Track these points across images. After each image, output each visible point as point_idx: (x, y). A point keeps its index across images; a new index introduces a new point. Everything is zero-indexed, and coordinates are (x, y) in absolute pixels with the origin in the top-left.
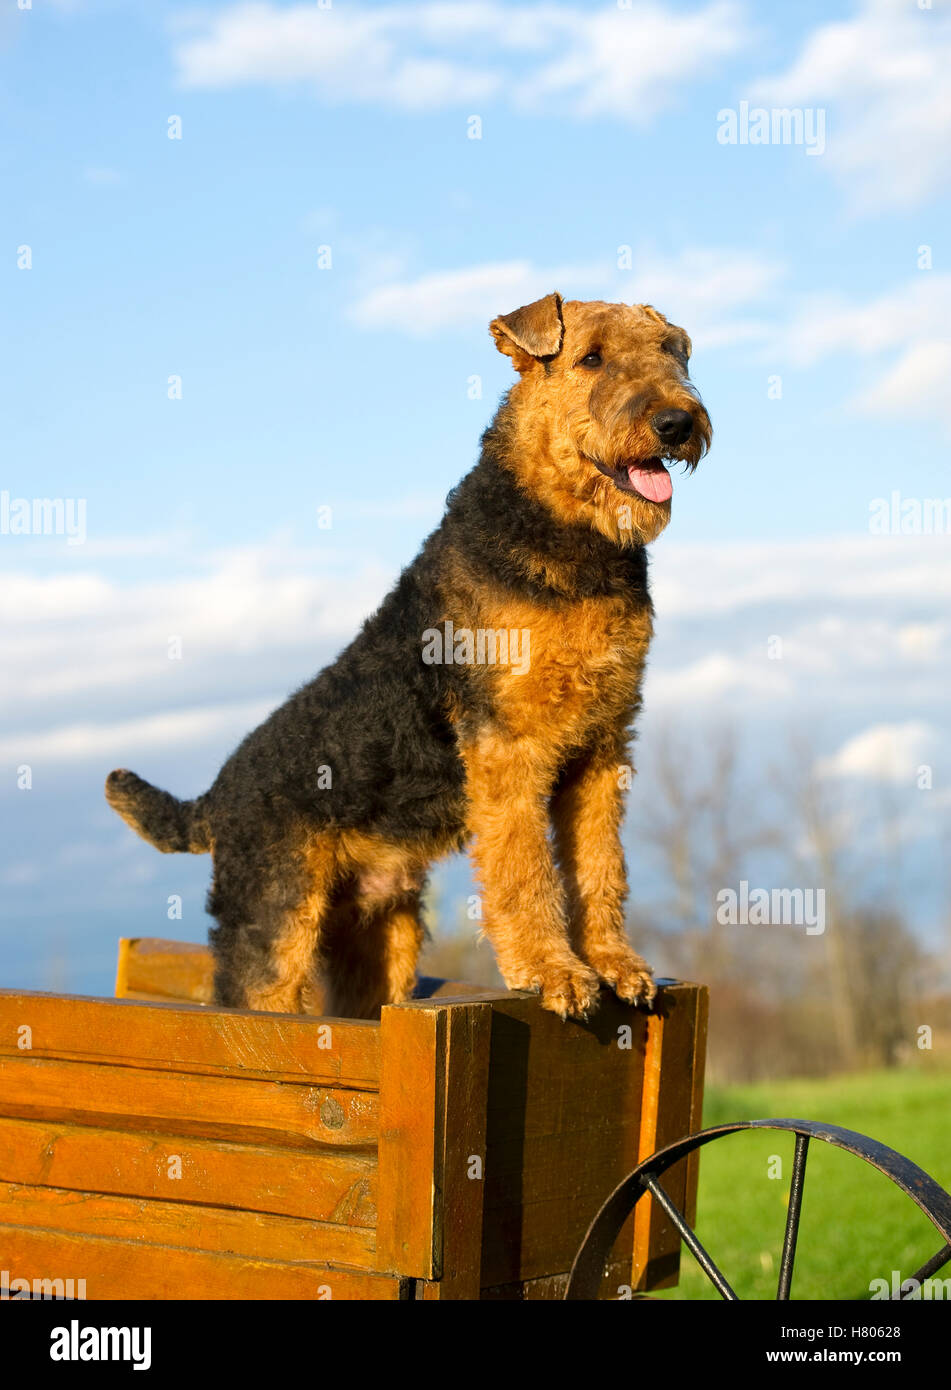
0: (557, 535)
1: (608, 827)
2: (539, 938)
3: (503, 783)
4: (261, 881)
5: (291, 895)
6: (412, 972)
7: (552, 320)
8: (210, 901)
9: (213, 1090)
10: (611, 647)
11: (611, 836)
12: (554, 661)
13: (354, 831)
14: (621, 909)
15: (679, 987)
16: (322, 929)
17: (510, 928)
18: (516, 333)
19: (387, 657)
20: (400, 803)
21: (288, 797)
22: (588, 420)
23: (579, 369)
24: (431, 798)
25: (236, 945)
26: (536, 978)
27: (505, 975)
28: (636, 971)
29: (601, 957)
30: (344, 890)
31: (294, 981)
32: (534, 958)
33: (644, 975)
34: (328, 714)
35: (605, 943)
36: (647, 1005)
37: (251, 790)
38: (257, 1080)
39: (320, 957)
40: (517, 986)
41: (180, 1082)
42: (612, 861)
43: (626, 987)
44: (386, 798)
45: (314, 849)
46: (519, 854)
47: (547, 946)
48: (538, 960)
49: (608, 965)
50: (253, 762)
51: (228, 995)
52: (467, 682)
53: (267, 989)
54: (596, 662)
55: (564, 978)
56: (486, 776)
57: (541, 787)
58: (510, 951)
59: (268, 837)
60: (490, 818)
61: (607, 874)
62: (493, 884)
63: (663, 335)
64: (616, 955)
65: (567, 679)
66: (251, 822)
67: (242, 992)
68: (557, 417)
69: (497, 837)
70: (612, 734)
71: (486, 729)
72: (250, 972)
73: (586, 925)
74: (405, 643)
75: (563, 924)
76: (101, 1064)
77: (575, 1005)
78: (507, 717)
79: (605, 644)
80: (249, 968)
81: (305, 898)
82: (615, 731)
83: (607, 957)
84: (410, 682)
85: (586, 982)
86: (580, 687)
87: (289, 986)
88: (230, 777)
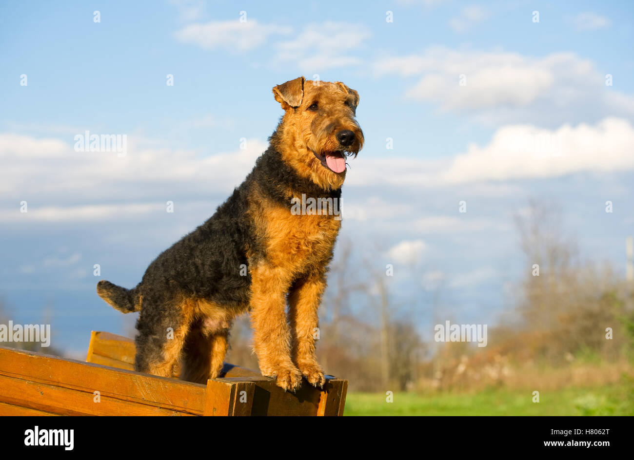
0: (299, 182)
1: (313, 308)
2: (278, 355)
3: (268, 286)
4: (161, 317)
5: (174, 325)
6: (222, 362)
7: (299, 91)
8: (137, 323)
9: (130, 408)
10: (319, 231)
11: (313, 313)
12: (294, 236)
13: (203, 299)
14: (314, 344)
15: (335, 380)
16: (185, 341)
17: (265, 349)
18: (283, 95)
19: (224, 224)
20: (224, 289)
21: (176, 281)
22: (310, 134)
23: (308, 111)
24: (238, 288)
25: (147, 344)
26: (275, 372)
27: (261, 369)
28: (317, 372)
29: (303, 364)
30: (197, 324)
31: (171, 362)
32: (274, 363)
33: (321, 374)
34: (198, 246)
35: (305, 359)
36: (320, 387)
37: (161, 277)
38: (150, 405)
39: (183, 353)
40: (266, 375)
41: (116, 403)
42: (313, 323)
43: (312, 378)
44: (219, 286)
45: (186, 305)
46: (272, 318)
47: (281, 359)
48: (277, 364)
49: (305, 369)
50: (163, 264)
51: (141, 366)
52: (255, 241)
53: (159, 364)
54: (312, 238)
55: (287, 373)
56: (260, 283)
57: (284, 289)
58: (265, 360)
59: (166, 298)
60: (261, 301)
61: (310, 329)
62: (260, 329)
63: (345, 98)
64: (310, 364)
65: (299, 244)
66: (159, 291)
67: (147, 365)
68: (298, 131)
69: (264, 309)
70: (317, 269)
71: (262, 262)
72: (152, 356)
73: (298, 350)
74: (232, 219)
75: (288, 349)
76: (82, 391)
77: (291, 386)
78: (272, 258)
79: (316, 231)
80: (152, 354)
81: (180, 326)
82: (319, 268)
83: (305, 365)
84: (233, 237)
85: (297, 376)
86: (304, 248)
87: (169, 364)
88: (152, 270)
